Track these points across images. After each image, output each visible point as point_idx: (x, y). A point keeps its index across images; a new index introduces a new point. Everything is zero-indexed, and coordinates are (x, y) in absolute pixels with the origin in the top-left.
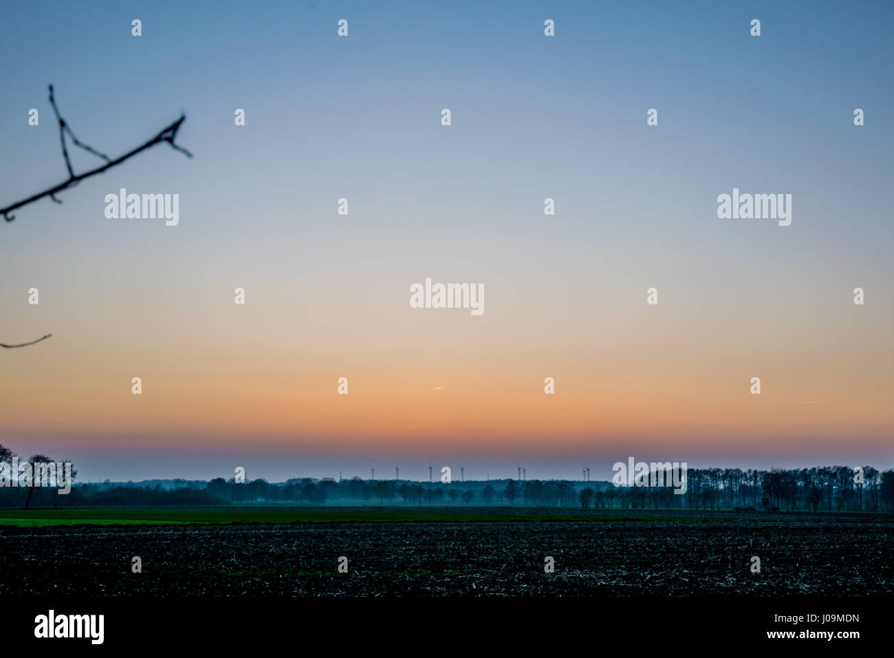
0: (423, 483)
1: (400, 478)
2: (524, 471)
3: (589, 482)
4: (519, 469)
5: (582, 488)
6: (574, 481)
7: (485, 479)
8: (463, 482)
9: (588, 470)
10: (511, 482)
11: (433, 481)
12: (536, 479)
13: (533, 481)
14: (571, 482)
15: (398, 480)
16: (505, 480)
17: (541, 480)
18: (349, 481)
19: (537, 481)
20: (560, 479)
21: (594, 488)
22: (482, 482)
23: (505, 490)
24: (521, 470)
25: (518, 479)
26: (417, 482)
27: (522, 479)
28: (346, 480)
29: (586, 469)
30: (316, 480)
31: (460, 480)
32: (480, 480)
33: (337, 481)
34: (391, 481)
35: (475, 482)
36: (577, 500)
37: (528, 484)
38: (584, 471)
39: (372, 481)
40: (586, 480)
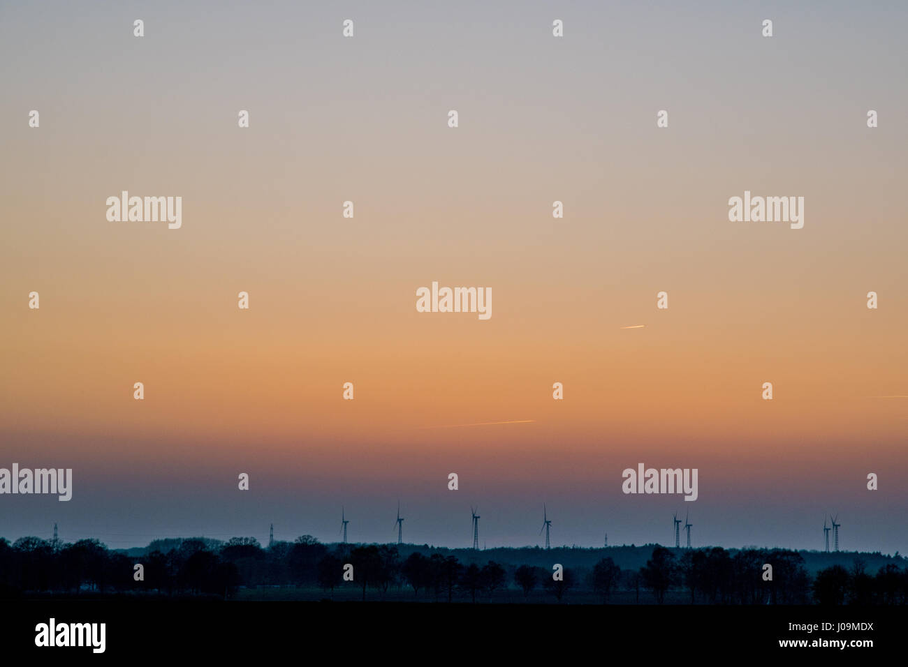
0: (456, 550)
1: (406, 541)
2: (688, 526)
3: (838, 554)
4: (677, 522)
5: (823, 567)
6: (804, 552)
7: (599, 545)
8: (549, 549)
9: (836, 526)
10: (659, 553)
11: (482, 549)
12: (714, 545)
13: (708, 549)
14: (796, 554)
15: (401, 545)
16: (645, 547)
17: (726, 548)
18: (291, 544)
19: (718, 550)
20: (770, 548)
21: (849, 566)
22: (592, 551)
23: (643, 569)
24: (682, 525)
25: (674, 545)
26: (446, 550)
27: (683, 544)
28: (283, 544)
29: (830, 525)
30: (217, 542)
31: (543, 546)
32: (587, 546)
33: (264, 545)
34: (384, 547)
35: (574, 550)
36: (810, 594)
37: (698, 556)
38: (827, 530)
39: (342, 546)
40: (832, 550)
